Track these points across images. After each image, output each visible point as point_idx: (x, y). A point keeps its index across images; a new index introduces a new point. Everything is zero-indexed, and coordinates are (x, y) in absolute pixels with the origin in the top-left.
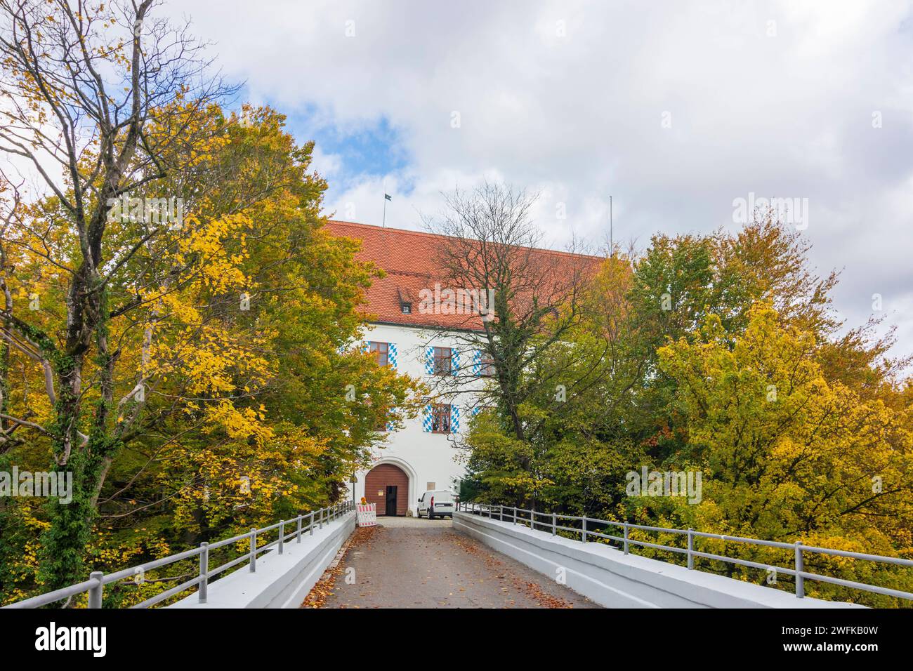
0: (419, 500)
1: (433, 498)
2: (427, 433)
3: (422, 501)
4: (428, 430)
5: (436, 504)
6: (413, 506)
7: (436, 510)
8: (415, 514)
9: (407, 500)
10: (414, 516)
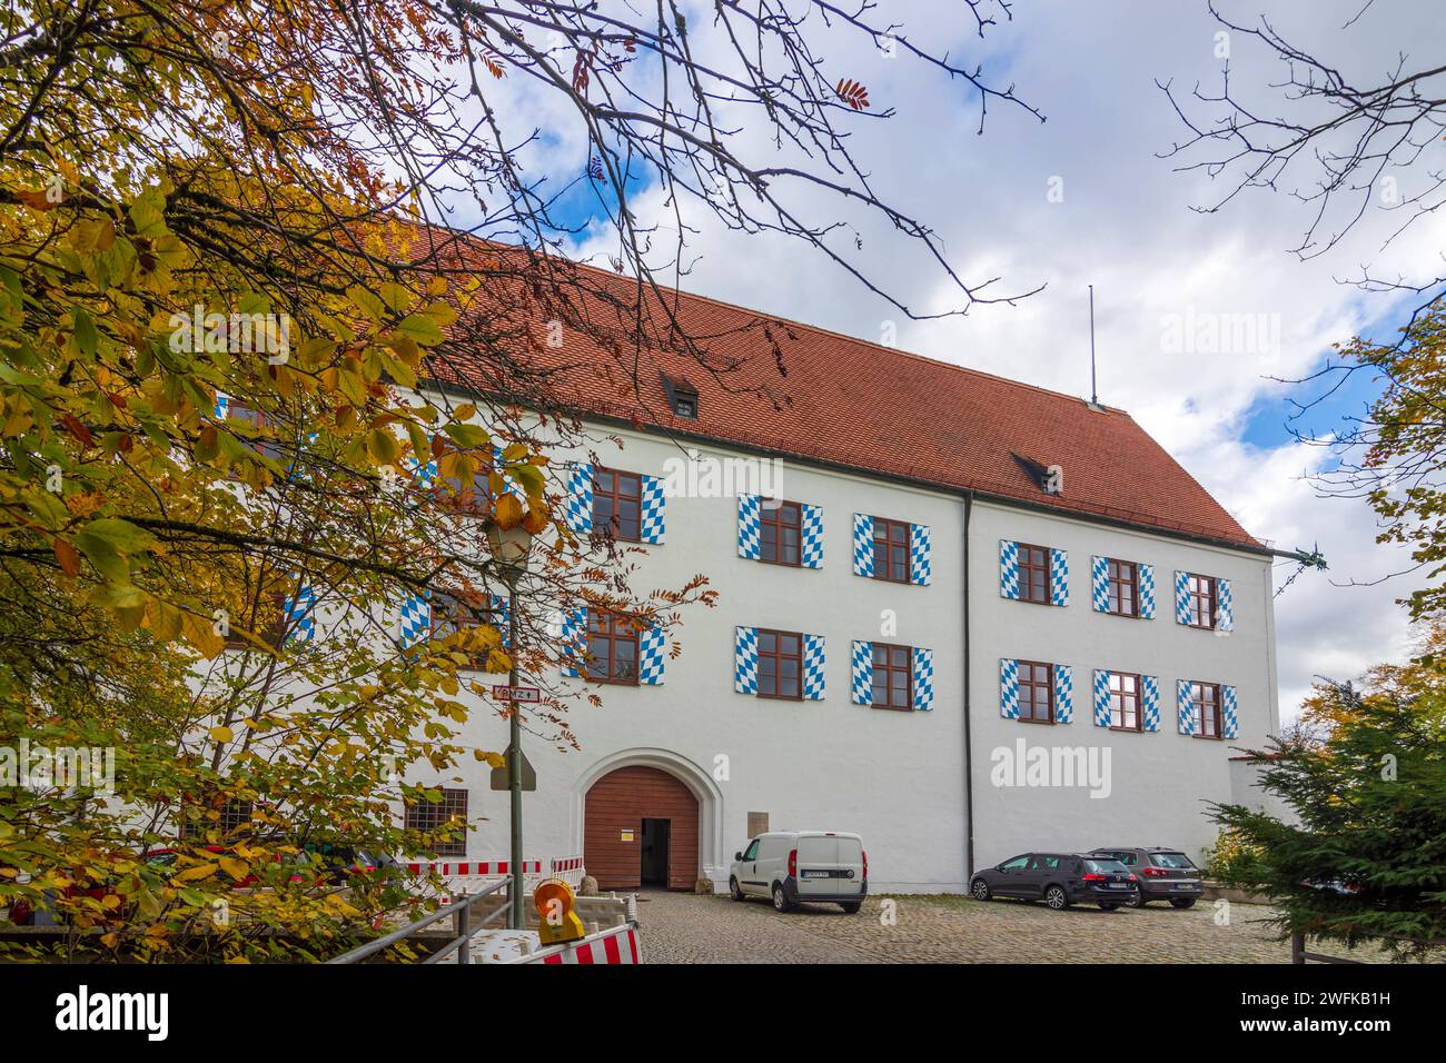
0: (738, 857)
1: (793, 855)
2: (747, 697)
3: (746, 859)
4: (747, 691)
5: (803, 872)
6: (717, 869)
7: (805, 887)
8: (722, 888)
9: (697, 852)
10: (717, 890)
